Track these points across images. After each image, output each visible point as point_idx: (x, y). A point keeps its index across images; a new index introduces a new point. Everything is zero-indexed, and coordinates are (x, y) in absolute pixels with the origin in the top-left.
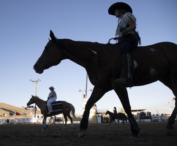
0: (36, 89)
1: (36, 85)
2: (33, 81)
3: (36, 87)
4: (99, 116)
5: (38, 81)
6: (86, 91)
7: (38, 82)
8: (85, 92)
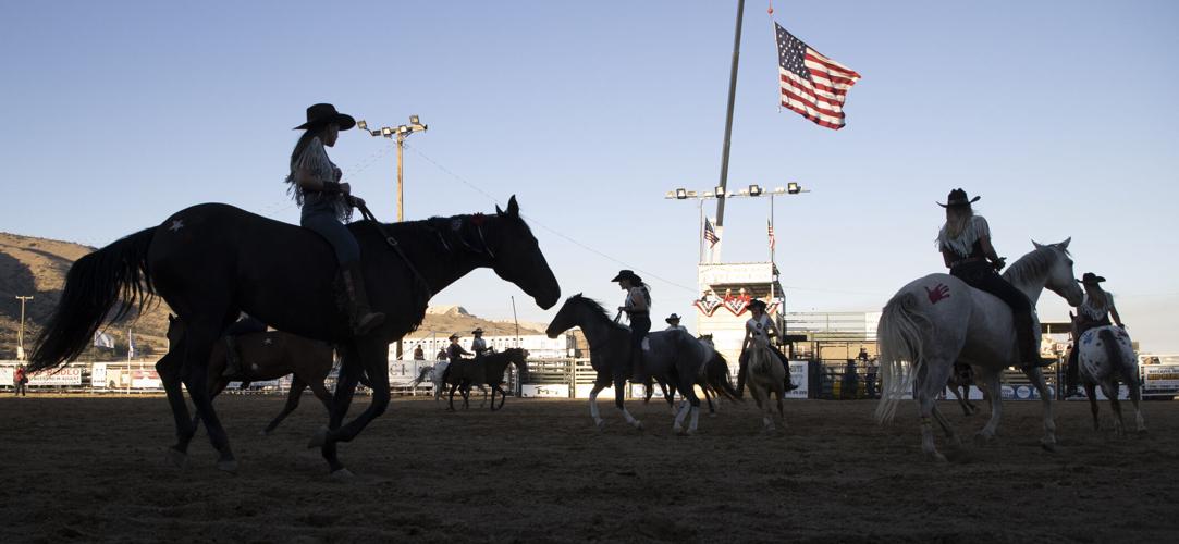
0: (400, 179)
1: (401, 158)
2: (376, 133)
3: (400, 170)
4: (793, 356)
5: (410, 130)
6: (721, 198)
7: (407, 140)
8: (716, 200)
